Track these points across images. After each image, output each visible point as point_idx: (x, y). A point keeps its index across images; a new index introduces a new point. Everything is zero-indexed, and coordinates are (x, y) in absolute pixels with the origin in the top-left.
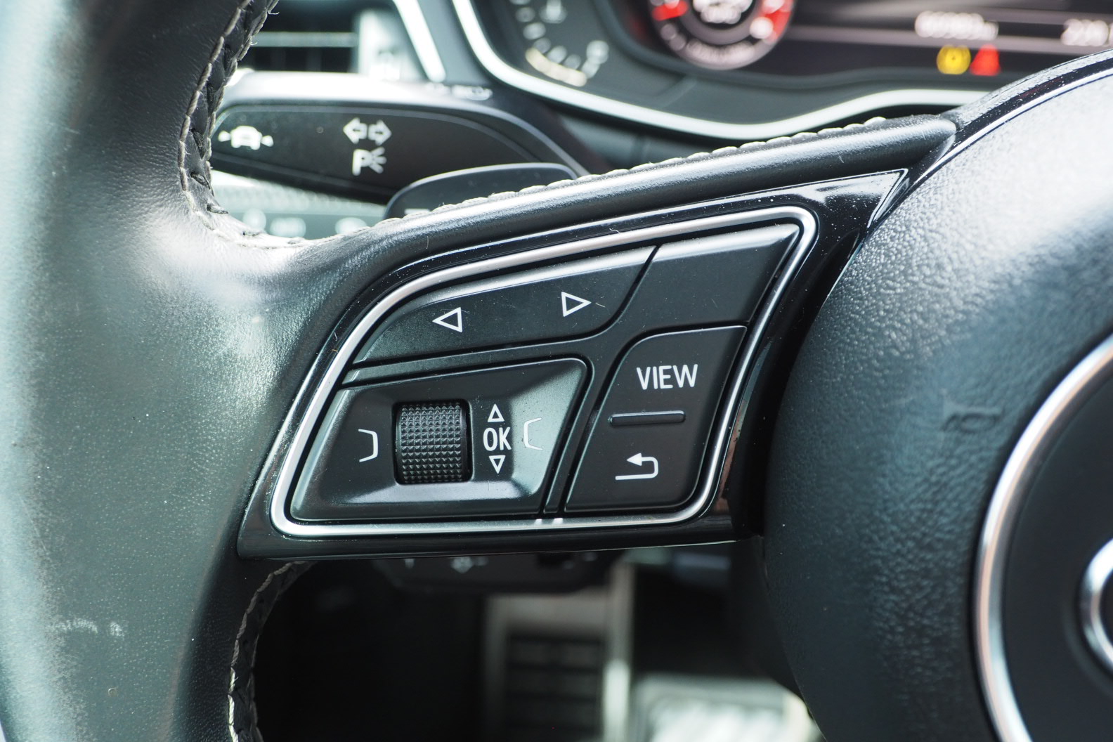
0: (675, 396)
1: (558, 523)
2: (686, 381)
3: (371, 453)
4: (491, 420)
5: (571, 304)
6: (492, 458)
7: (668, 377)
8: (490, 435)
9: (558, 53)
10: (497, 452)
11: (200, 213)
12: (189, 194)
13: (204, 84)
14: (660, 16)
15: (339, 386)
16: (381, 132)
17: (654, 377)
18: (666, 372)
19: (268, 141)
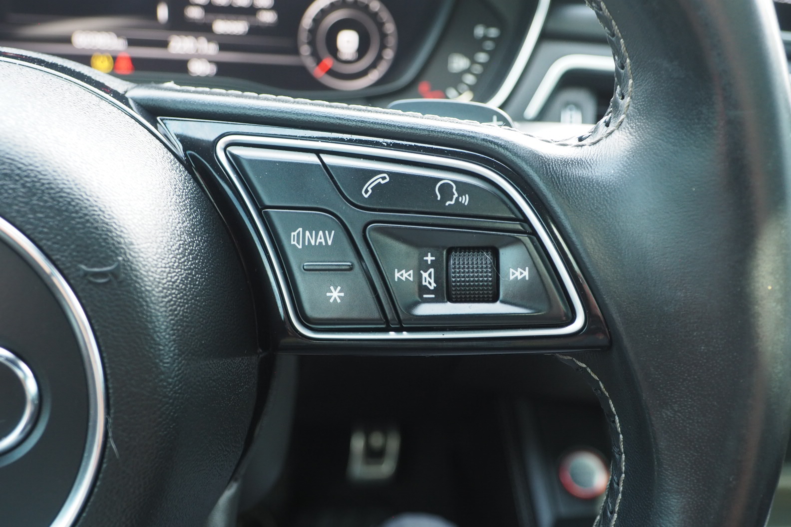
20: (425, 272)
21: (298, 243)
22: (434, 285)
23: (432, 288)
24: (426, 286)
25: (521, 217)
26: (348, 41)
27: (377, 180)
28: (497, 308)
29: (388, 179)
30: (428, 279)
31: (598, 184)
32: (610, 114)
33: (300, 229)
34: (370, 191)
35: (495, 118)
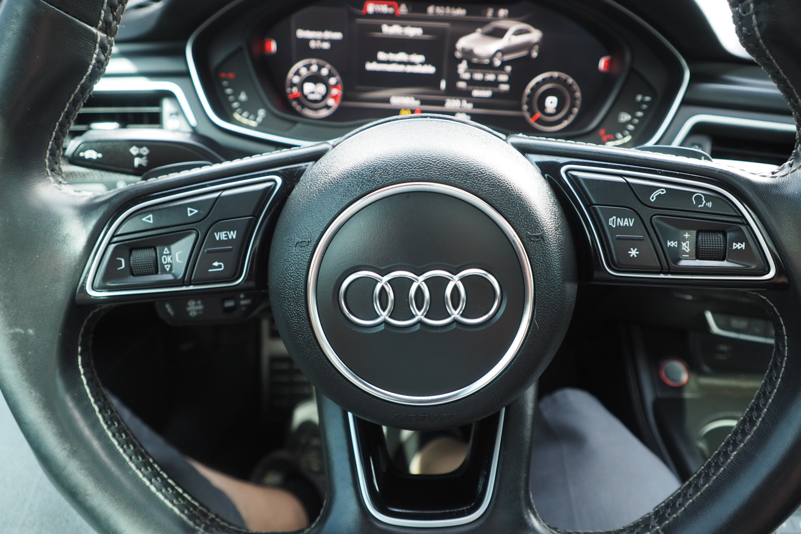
0: (229, 242)
1: (191, 287)
2: (232, 236)
3: (121, 266)
4: (165, 253)
5: (191, 212)
6: (166, 266)
7: (226, 235)
8: (165, 258)
9: (245, 114)
10: (167, 264)
11: (56, 185)
12: (51, 178)
13: (52, 139)
14: (290, 97)
15: (110, 243)
16: (145, 151)
17: (221, 236)
18: (225, 234)
19: (100, 155)
20: (684, 242)
21: (613, 224)
22: (689, 250)
23: (687, 251)
24: (684, 250)
25: (740, 215)
26: (551, 103)
27: (658, 192)
28: (724, 264)
29: (665, 192)
30: (686, 246)
31: (787, 198)
32: (792, 160)
33: (615, 217)
34: (655, 198)
35: (703, 158)
